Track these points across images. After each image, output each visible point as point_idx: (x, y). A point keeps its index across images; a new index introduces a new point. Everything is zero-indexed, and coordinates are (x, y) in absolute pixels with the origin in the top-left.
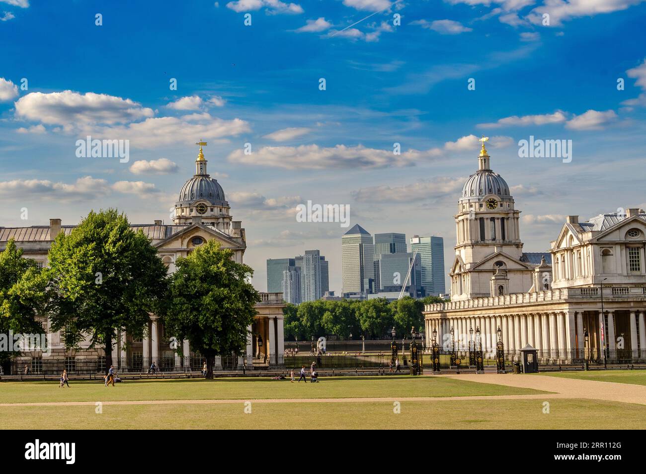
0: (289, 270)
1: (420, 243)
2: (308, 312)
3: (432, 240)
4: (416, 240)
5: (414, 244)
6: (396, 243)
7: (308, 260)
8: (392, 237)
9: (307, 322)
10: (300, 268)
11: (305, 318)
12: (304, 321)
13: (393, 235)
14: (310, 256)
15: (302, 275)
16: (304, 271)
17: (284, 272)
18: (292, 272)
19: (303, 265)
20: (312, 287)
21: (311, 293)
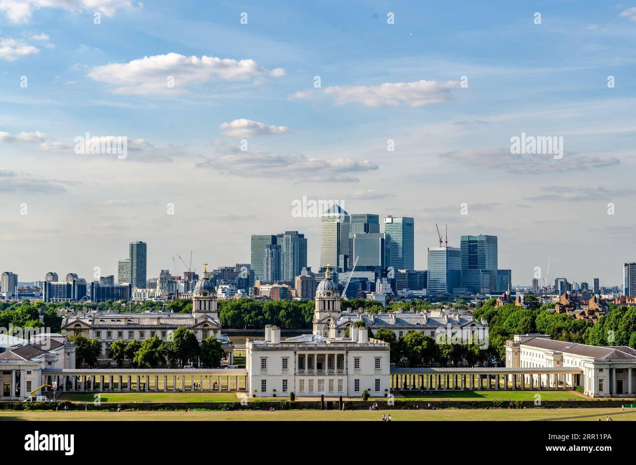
0: (270, 248)
1: (392, 223)
2: (269, 310)
3: (403, 220)
4: (389, 220)
5: (388, 223)
6: (371, 223)
7: (287, 240)
8: (366, 217)
9: (269, 317)
10: (280, 246)
11: (268, 314)
12: (267, 316)
13: (368, 216)
14: (290, 237)
15: (282, 253)
16: (284, 249)
17: (266, 250)
18: (273, 250)
19: (282, 242)
20: (291, 264)
21: (290, 269)
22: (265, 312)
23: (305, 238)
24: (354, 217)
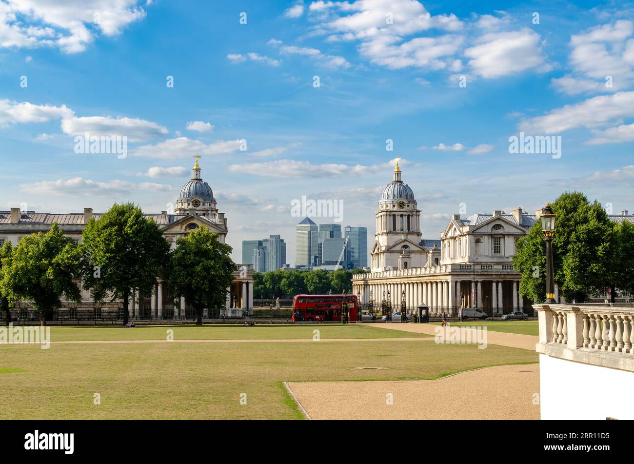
0: (258, 249)
2: (271, 279)
3: (359, 229)
4: (348, 229)
5: (347, 232)
6: (334, 231)
7: (272, 241)
9: (270, 285)
10: (266, 247)
11: (269, 283)
13: (332, 225)
14: (274, 239)
15: (267, 252)
16: (269, 250)
17: (255, 250)
18: (260, 250)
19: (268, 245)
20: (274, 261)
21: (274, 265)
22: (266, 281)
23: (284, 242)
24: (322, 226)
